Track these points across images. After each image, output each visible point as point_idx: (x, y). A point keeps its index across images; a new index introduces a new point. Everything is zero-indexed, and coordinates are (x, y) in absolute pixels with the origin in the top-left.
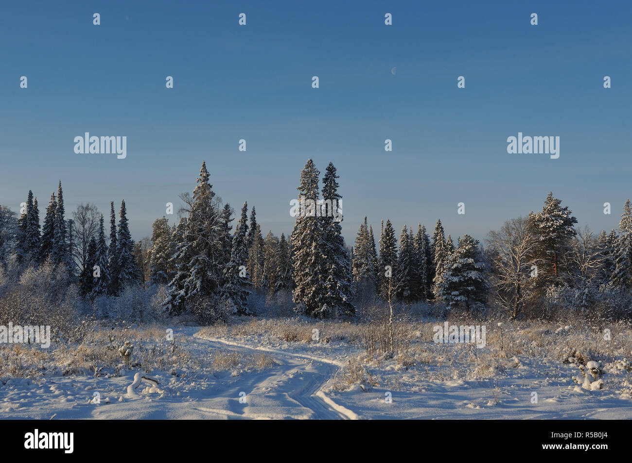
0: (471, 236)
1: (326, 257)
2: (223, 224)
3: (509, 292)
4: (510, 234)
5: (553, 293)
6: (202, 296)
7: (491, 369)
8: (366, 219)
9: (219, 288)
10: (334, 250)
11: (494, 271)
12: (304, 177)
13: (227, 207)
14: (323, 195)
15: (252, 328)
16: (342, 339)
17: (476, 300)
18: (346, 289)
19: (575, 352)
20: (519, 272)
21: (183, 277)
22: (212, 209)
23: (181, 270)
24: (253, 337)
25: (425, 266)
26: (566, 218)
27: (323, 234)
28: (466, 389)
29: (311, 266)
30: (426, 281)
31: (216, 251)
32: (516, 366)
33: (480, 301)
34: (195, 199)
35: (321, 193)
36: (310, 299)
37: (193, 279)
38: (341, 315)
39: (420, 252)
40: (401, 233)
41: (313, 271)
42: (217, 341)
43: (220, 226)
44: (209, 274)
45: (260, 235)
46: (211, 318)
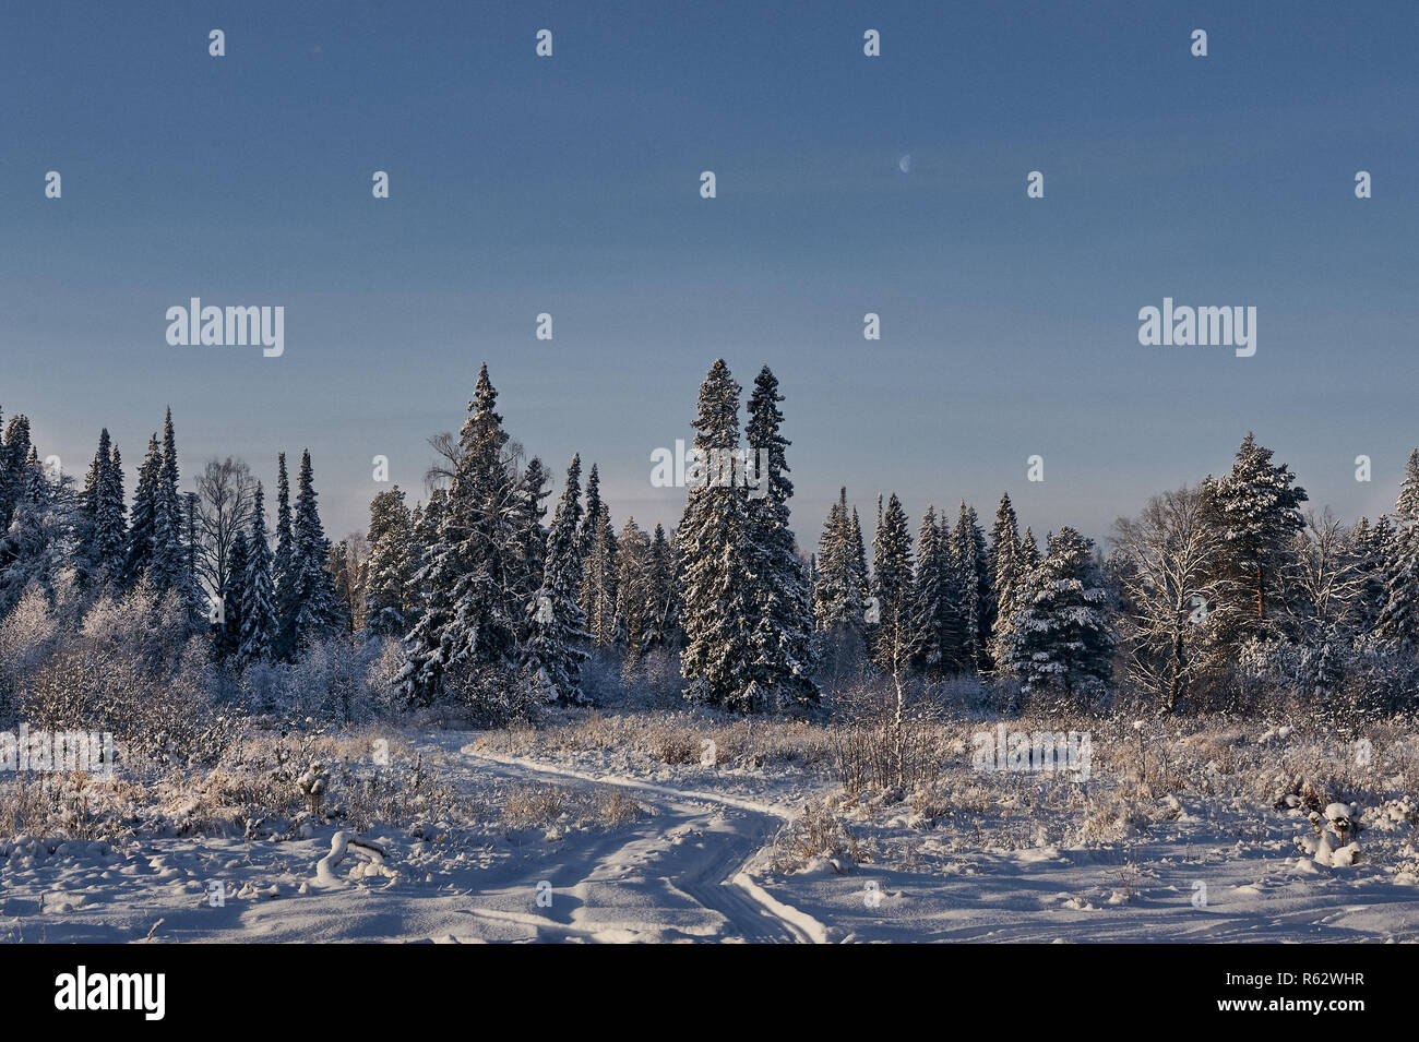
0: (1077, 530)
1: (755, 576)
2: (527, 503)
3: (1158, 654)
4: (1162, 526)
5: (1253, 654)
6: (479, 663)
7: (1119, 823)
8: (843, 491)
9: (518, 646)
10: (773, 562)
11: (1126, 607)
12: (707, 399)
13: (535, 464)
14: (749, 438)
15: (591, 734)
16: (791, 758)
17: (1085, 671)
18: (799, 650)
19: (1300, 785)
20: (1182, 608)
21: (437, 621)
22: (502, 470)
23: (433, 605)
24: (593, 755)
25: (976, 596)
26: (1283, 490)
27: (748, 527)
28: (1064, 866)
29: (721, 597)
30: (976, 630)
31: (511, 563)
32: (1172, 817)
33: (1095, 674)
34: (464, 448)
35: (744, 434)
36: (720, 671)
37: (461, 625)
38: (787, 705)
39: (963, 565)
40: (921, 523)
41: (725, 608)
42: (513, 762)
43: (519, 508)
44: (496, 614)
45: (609, 528)
46: (499, 712)
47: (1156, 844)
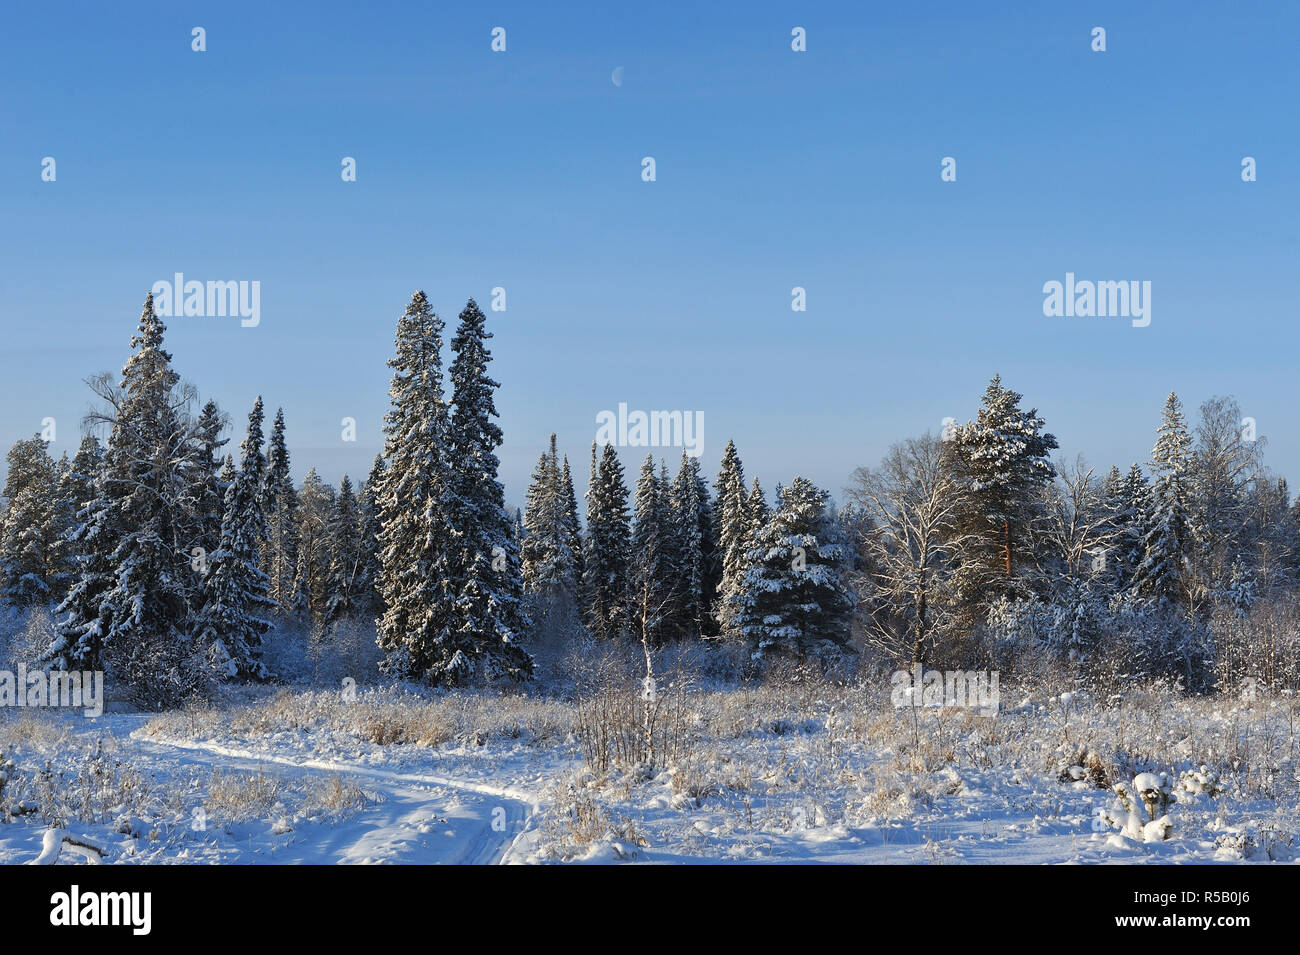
0: (810, 480)
1: (460, 534)
2: (201, 452)
3: (900, 616)
4: (903, 476)
5: (1002, 615)
6: (145, 635)
7: (904, 799)
8: (553, 439)
9: (192, 616)
10: (480, 518)
11: (863, 565)
12: (406, 336)
13: (210, 409)
14: (453, 380)
15: (282, 713)
16: (516, 735)
17: (820, 635)
18: (511, 616)
19: (1084, 755)
20: (925, 566)
21: (95, 588)
22: (171, 414)
23: (90, 569)
24: (286, 736)
25: (699, 554)
26: (1033, 437)
27: (453, 478)
28: (854, 846)
29: (422, 557)
30: (699, 592)
31: (182, 521)
32: (952, 791)
33: (830, 639)
34: (128, 389)
35: (448, 376)
36: (420, 640)
37: (123, 592)
38: (497, 677)
39: (685, 519)
40: (639, 474)
41: (427, 569)
42: (196, 747)
43: (193, 459)
44: (165, 579)
45: (288, 481)
46: (169, 691)
47: (947, 820)
